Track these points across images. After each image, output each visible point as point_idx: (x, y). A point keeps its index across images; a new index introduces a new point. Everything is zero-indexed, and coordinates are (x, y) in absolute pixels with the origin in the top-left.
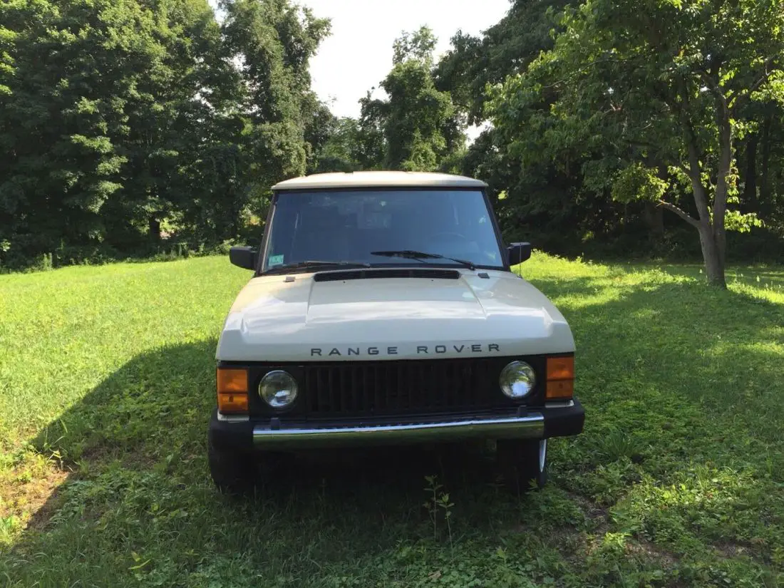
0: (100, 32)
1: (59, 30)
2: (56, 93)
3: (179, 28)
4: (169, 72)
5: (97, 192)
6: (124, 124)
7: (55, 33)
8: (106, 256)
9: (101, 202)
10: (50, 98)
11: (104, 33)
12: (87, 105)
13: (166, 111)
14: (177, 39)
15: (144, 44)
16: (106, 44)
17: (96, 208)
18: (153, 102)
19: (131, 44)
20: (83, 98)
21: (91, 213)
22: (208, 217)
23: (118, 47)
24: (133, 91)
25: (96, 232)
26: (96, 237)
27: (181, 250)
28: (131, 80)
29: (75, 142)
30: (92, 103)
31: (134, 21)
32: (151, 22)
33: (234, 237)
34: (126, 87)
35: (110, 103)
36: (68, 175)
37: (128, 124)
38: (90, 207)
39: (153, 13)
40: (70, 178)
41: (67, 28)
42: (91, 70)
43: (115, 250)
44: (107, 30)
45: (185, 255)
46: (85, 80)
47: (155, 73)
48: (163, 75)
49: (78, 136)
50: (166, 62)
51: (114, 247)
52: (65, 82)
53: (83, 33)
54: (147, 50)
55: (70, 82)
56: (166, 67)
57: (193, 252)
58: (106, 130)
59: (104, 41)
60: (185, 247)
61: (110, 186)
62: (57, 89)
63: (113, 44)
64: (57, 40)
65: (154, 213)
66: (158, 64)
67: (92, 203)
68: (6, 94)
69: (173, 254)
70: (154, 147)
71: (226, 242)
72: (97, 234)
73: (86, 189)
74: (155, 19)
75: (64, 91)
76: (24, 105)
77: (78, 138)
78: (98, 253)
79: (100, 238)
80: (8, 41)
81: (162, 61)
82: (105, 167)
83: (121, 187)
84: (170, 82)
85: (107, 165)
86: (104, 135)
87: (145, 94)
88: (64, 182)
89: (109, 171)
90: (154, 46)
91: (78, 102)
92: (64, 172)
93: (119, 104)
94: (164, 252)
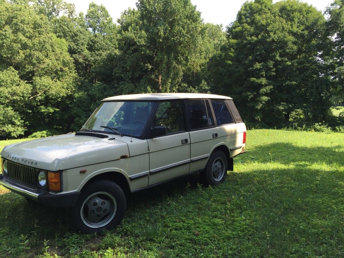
0: (266, 35)
1: (251, 37)
2: (247, 62)
3: (302, 27)
4: (295, 47)
5: (259, 101)
6: (273, 72)
7: (250, 38)
8: (261, 127)
9: (261, 105)
10: (245, 64)
11: (268, 35)
12: (258, 65)
13: (293, 65)
14: (301, 32)
15: (284, 37)
16: (268, 40)
17: (259, 107)
18: (287, 61)
19: (278, 38)
20: (257, 63)
21: (257, 109)
22: (309, 112)
23: (273, 40)
24: (278, 58)
25: (258, 117)
26: (258, 119)
27: (294, 127)
28: (277, 53)
29: (252, 80)
30: (260, 64)
31: (282, 28)
32: (289, 26)
33: (322, 122)
34: (275, 56)
35: (267, 64)
36: (249, 94)
37: (274, 72)
38: (256, 107)
39: (291, 22)
40: (250, 95)
41: (254, 36)
42: (261, 51)
43: (265, 125)
44: (269, 34)
45: (296, 129)
46: (258, 55)
47: (289, 49)
48: (292, 49)
49: (252, 78)
50: (294, 43)
51: (265, 124)
52: (250, 57)
53: (260, 37)
54: (286, 39)
55: (252, 57)
56: (294, 45)
57: (300, 128)
58: (264, 75)
59: (267, 38)
60: (296, 126)
61: (265, 98)
62: (247, 60)
63: (271, 39)
64: (250, 41)
65: (283, 110)
66: (290, 45)
67: (257, 105)
68: (230, 64)
69: (290, 128)
70: (285, 81)
71: (317, 124)
72: (258, 118)
73: (255, 100)
74: (292, 25)
75: (250, 61)
76: (236, 68)
77: (253, 79)
78: (258, 126)
79: (259, 119)
80: (233, 44)
81: (292, 43)
82: (263, 90)
83: (269, 98)
84: (296, 52)
85: (264, 89)
86: (264, 77)
87: (283, 58)
88: (247, 97)
89: (264, 92)
90: (288, 37)
91: (255, 64)
92: (247, 93)
93: (271, 64)
94: (286, 127)
